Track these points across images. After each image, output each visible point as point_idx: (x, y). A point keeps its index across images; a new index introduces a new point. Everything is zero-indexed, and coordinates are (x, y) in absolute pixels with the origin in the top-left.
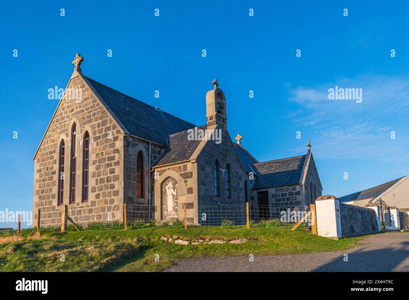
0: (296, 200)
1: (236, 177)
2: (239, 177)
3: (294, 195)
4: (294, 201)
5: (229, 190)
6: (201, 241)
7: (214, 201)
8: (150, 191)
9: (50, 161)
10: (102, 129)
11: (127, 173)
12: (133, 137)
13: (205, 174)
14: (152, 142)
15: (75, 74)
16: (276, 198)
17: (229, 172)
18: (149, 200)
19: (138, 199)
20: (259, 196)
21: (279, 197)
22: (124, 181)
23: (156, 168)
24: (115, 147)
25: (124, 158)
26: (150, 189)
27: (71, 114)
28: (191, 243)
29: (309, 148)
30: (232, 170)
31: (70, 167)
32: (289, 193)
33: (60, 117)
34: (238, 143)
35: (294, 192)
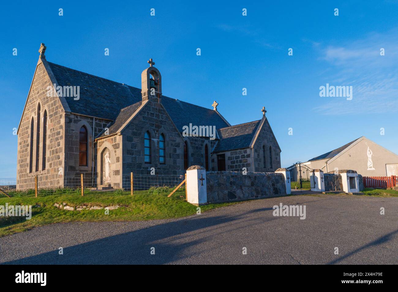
0: (247, 162)
1: (172, 144)
2: (176, 145)
3: (245, 158)
4: (245, 163)
5: (164, 157)
6: (84, 207)
7: (143, 168)
8: (93, 160)
9: (26, 135)
10: (54, 108)
11: (68, 145)
12: (75, 115)
13: (132, 145)
14: (96, 117)
15: (40, 61)
16: (231, 161)
17: (165, 140)
18: (92, 168)
19: (80, 167)
20: (219, 159)
21: (234, 159)
22: (65, 153)
23: (98, 140)
24: (60, 123)
25: (65, 133)
26: (93, 158)
27: (37, 95)
28: (76, 209)
29: (264, 113)
30: (167, 139)
31: (36, 140)
32: (241, 155)
33: (32, 98)
34: (215, 109)
35: (246, 154)
